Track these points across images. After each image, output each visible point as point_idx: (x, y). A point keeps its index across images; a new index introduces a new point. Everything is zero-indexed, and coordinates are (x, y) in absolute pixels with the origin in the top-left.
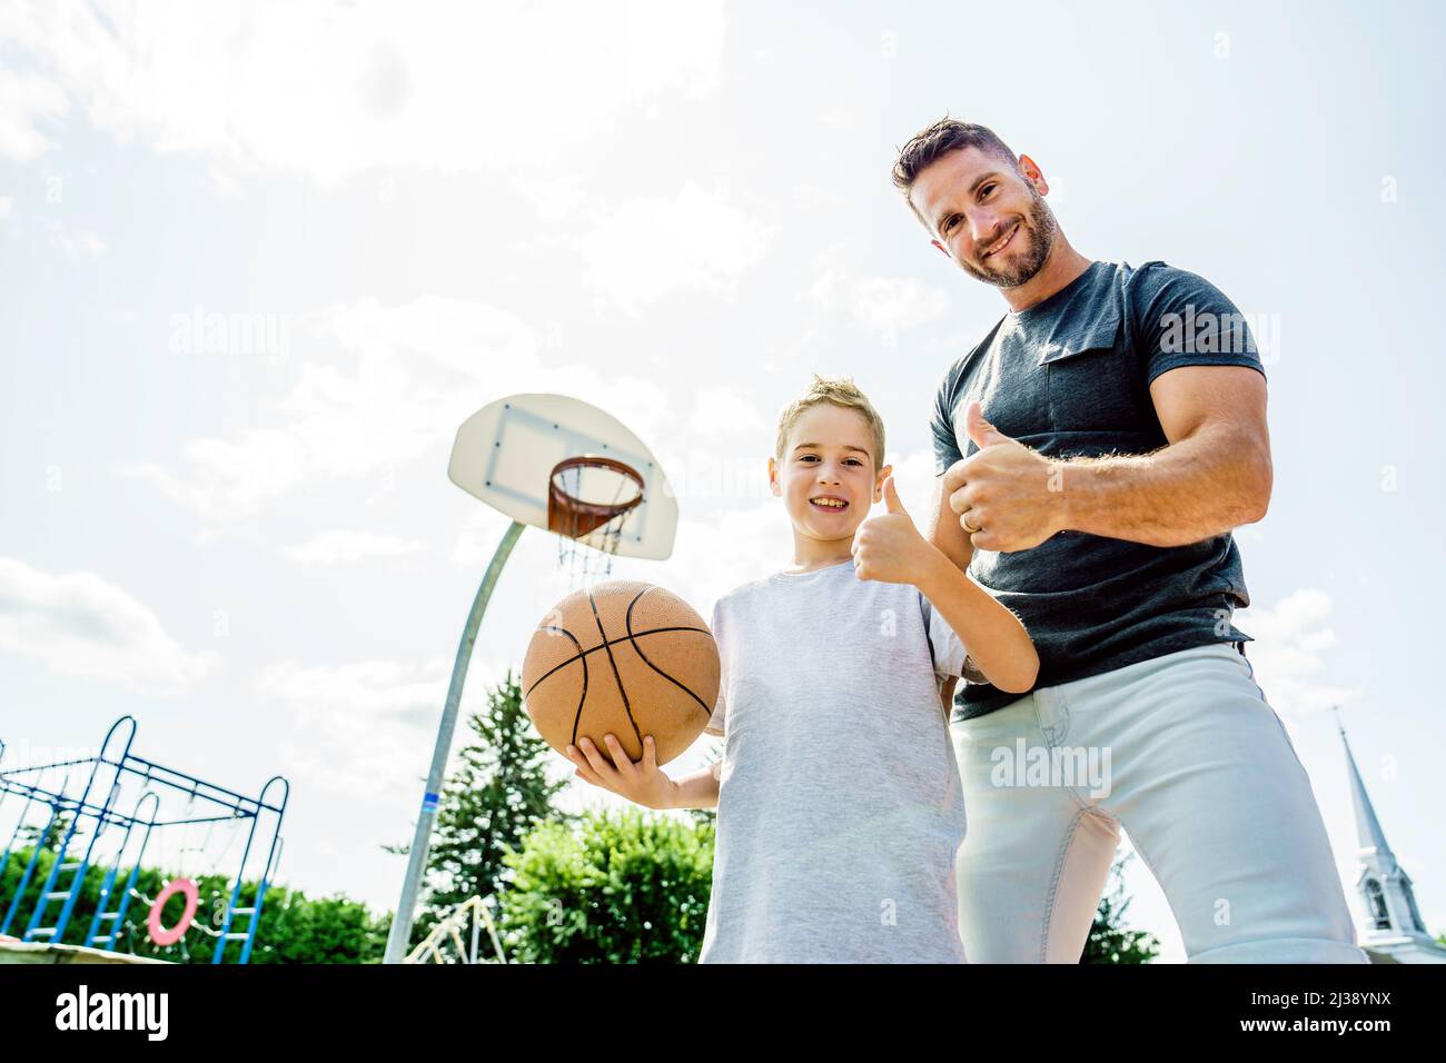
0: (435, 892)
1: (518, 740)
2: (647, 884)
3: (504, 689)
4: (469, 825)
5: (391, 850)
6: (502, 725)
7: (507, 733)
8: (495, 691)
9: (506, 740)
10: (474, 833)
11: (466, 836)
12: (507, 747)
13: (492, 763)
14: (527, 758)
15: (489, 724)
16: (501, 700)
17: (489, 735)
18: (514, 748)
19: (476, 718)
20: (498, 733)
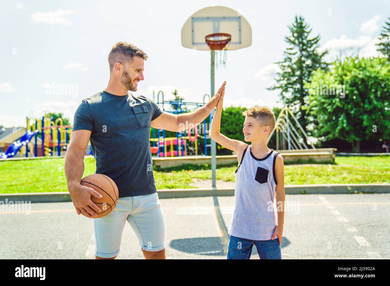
0: (287, 99)
1: (305, 41)
2: (360, 85)
3: (295, 25)
4: (293, 75)
5: (269, 89)
6: (298, 38)
7: (300, 40)
8: (292, 26)
9: (300, 43)
10: (296, 78)
11: (294, 79)
12: (301, 45)
13: (296, 53)
14: (310, 47)
15: (292, 39)
16: (295, 29)
17: (294, 43)
18: (304, 45)
19: (287, 38)
20: (297, 42)
